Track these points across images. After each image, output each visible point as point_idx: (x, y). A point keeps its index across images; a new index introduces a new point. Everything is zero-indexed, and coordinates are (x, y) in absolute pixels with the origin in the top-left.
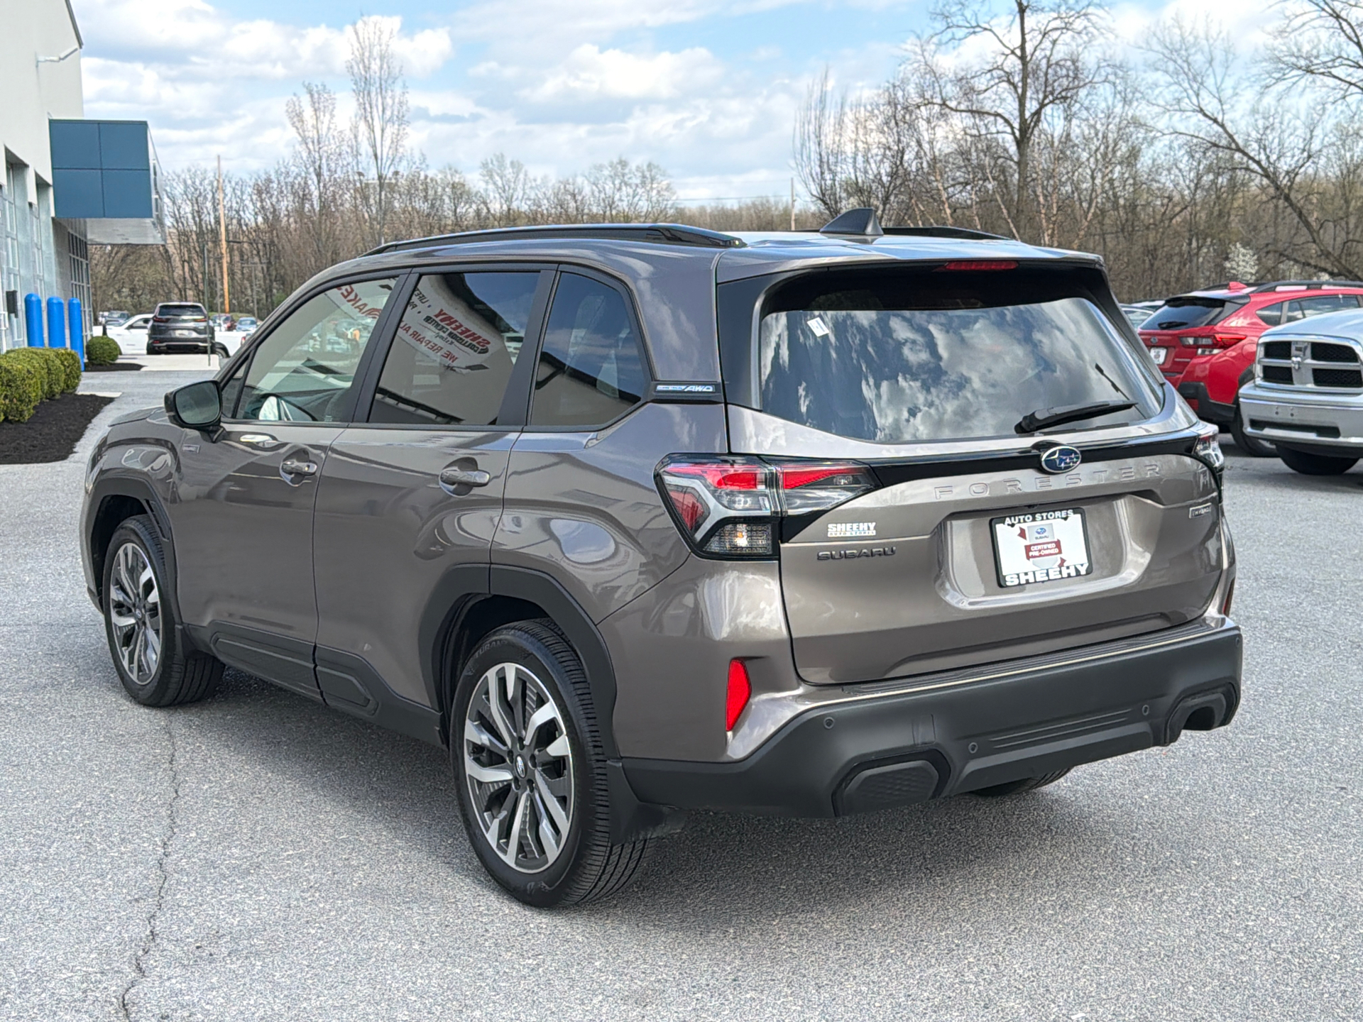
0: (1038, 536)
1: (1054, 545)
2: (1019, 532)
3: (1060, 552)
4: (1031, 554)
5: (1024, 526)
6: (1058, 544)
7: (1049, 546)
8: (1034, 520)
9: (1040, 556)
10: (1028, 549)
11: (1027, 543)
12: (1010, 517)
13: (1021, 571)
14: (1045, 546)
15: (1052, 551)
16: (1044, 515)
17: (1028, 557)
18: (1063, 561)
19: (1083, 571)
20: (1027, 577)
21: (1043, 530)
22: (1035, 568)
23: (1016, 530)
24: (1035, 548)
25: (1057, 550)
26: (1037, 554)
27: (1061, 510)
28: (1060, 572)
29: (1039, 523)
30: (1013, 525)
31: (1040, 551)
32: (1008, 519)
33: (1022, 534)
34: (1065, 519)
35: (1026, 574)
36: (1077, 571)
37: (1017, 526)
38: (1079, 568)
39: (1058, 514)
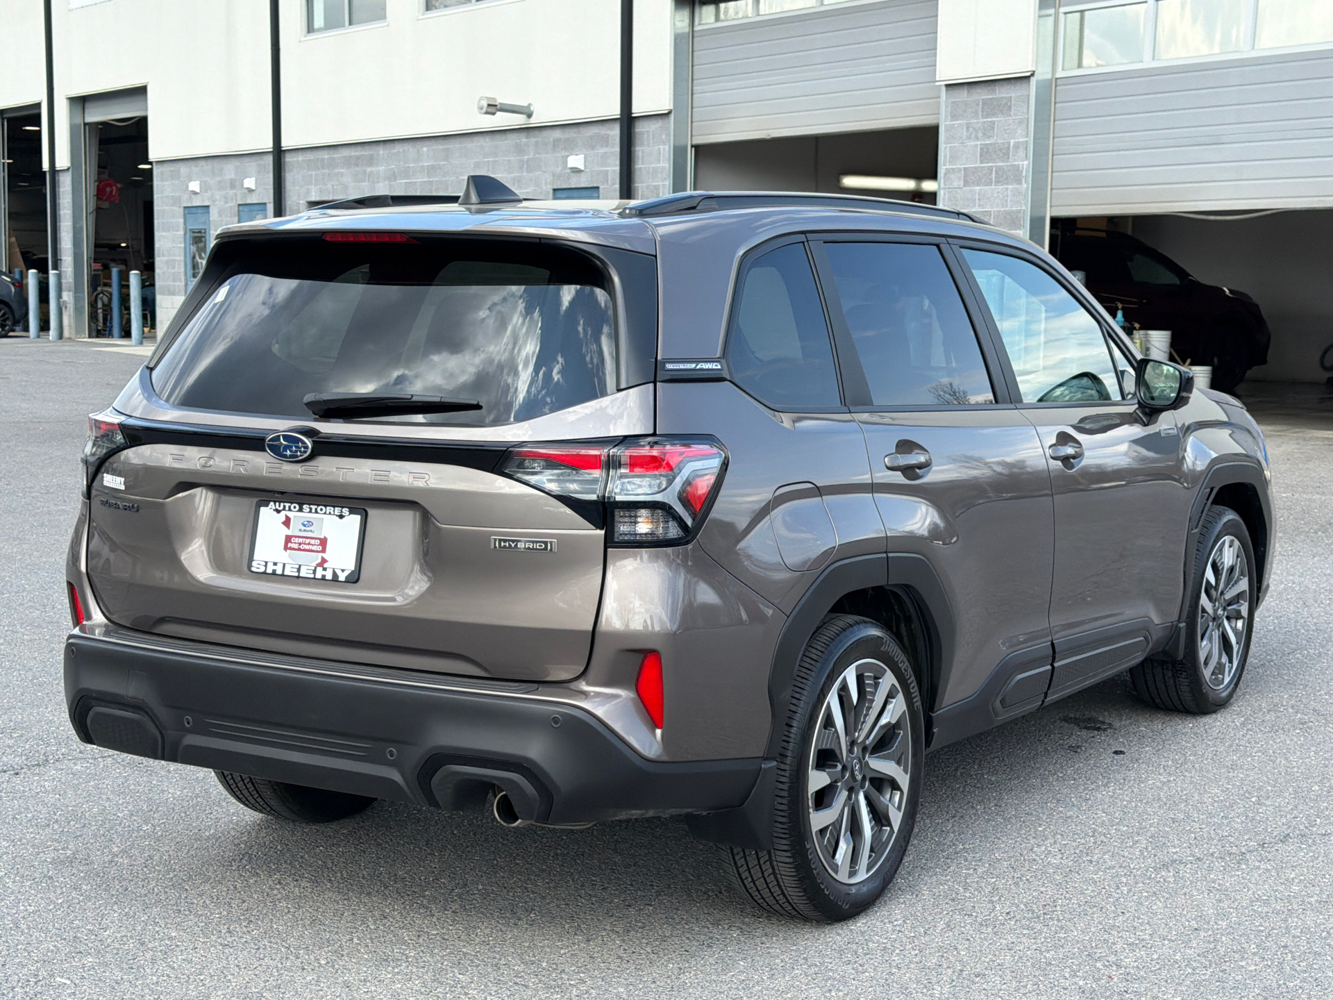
0: (303, 528)
1: (318, 542)
2: (284, 519)
3: (324, 551)
4: (290, 545)
5: (290, 514)
6: (323, 542)
7: (312, 541)
8: (301, 510)
9: (299, 549)
10: (288, 539)
11: (289, 533)
12: (275, 502)
13: (271, 559)
14: (307, 541)
15: (314, 548)
16: (314, 507)
17: (286, 548)
18: (324, 561)
19: (342, 577)
20: (275, 568)
21: (310, 523)
22: (287, 560)
23: (282, 517)
24: (296, 540)
25: (320, 548)
26: (296, 546)
27: (334, 507)
28: (314, 572)
29: (306, 515)
30: (278, 511)
31: (300, 544)
32: (272, 503)
33: (287, 522)
34: (341, 517)
35: (275, 564)
36: (335, 575)
37: (283, 513)
38: (339, 572)
39: (330, 509)
